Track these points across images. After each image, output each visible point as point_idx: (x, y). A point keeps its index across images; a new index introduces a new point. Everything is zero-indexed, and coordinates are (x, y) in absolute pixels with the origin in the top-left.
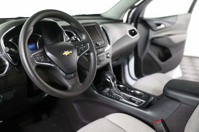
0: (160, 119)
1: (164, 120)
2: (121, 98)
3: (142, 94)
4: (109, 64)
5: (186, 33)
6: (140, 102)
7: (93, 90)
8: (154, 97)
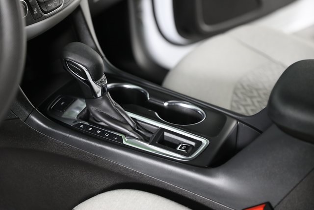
0: (259, 202)
1: (273, 205)
2: (126, 134)
3: (200, 110)
4: (78, 8)
6: (193, 144)
7: (27, 113)
8: (238, 120)
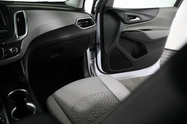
5: (169, 29)
